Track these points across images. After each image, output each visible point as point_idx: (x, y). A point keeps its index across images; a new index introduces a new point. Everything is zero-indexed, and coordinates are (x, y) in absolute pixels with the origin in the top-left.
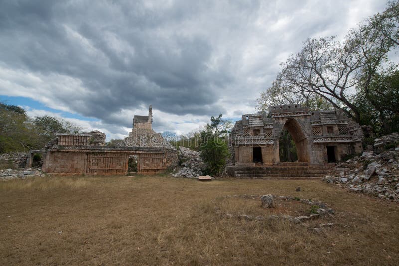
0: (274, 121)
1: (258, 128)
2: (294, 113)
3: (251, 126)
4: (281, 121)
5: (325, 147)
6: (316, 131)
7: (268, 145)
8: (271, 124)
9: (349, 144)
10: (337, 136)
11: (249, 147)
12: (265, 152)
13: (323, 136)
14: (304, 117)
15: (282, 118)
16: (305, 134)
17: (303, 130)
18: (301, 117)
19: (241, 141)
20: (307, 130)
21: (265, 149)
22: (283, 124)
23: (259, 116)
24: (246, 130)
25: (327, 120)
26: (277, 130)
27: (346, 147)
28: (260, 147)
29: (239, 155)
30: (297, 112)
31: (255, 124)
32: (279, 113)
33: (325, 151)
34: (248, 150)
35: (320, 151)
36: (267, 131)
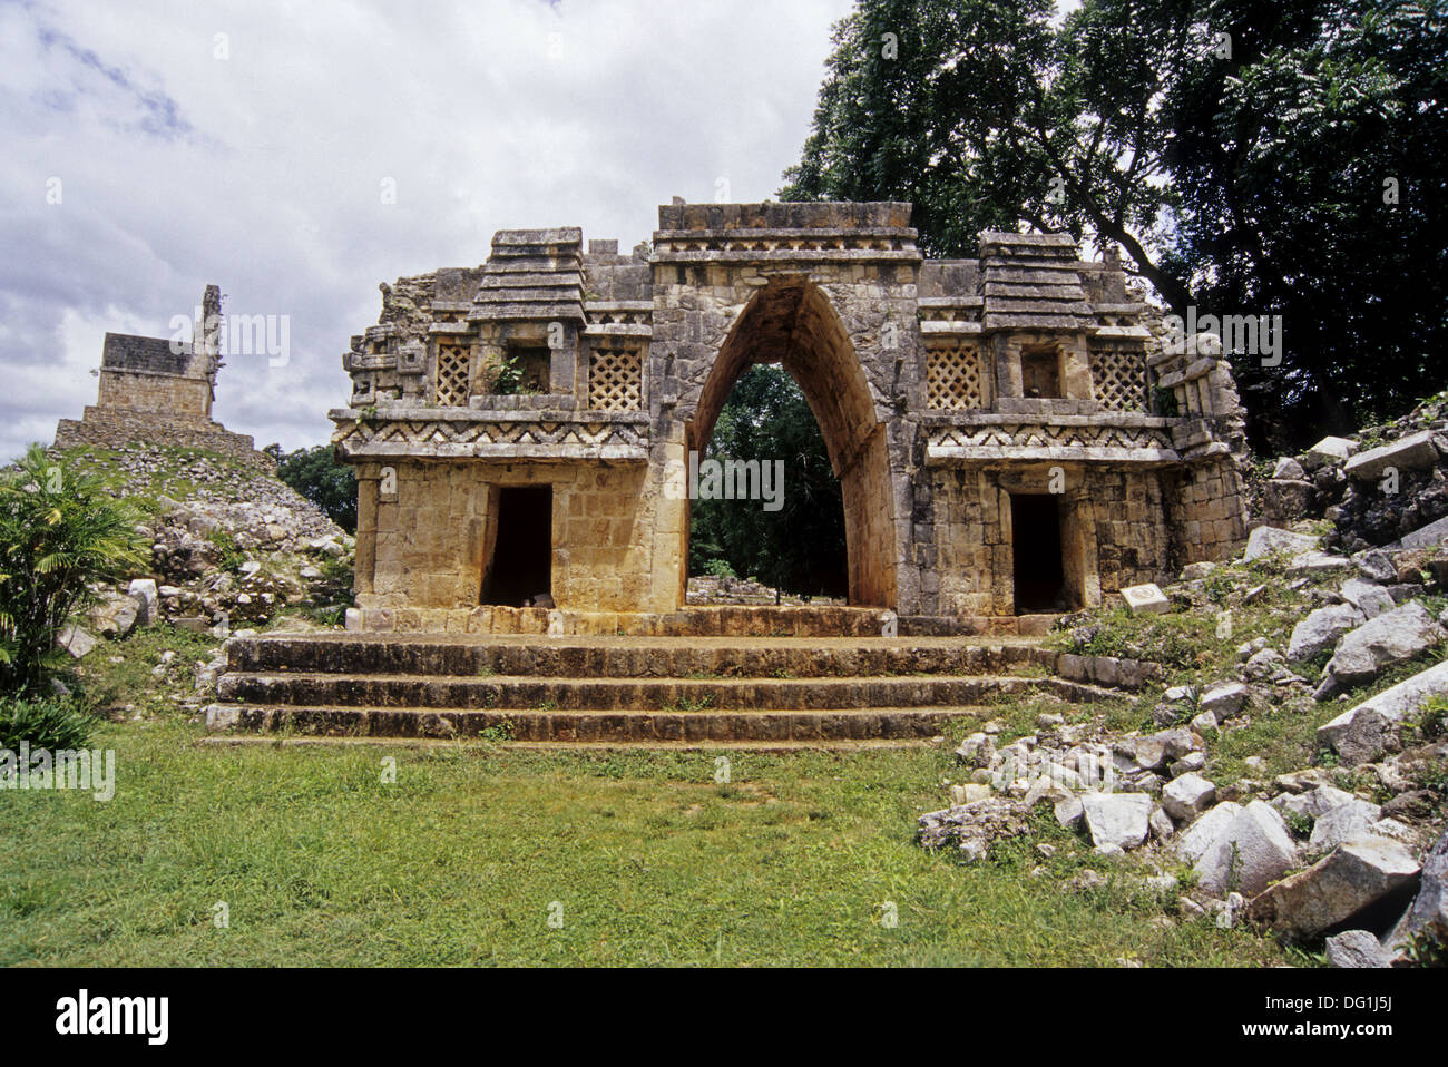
1: (538, 331)
2: (807, 243)
4: (720, 292)
5: (999, 492)
6: (948, 376)
7: (605, 471)
8: (640, 312)
9: (1153, 481)
10: (1079, 413)
11: (456, 479)
12: (577, 518)
13: (991, 409)
14: (873, 270)
15: (724, 275)
16: (875, 394)
17: (864, 367)
18: (859, 271)
19: (397, 430)
20: (892, 366)
21: (574, 498)
22: (728, 316)
23: (558, 245)
24: (453, 350)
25: (1024, 298)
26: (685, 353)
27: (1136, 496)
28: (541, 478)
29: (380, 537)
30: (833, 233)
31: (520, 303)
32: (709, 233)
33: (999, 522)
34: (448, 503)
35: (967, 520)
36: (609, 362)
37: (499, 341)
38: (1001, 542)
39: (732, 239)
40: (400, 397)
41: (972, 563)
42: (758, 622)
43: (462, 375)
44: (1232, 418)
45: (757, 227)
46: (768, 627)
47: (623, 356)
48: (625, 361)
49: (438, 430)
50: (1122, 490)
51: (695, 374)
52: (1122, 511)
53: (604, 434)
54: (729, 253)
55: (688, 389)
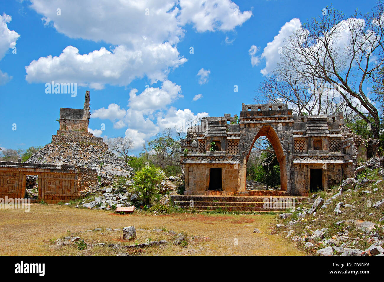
0: (242, 129)
1: (218, 139)
2: (271, 119)
3: (208, 135)
4: (253, 129)
5: (308, 169)
7: (231, 165)
8: (237, 134)
9: (340, 166)
10: (325, 153)
11: (203, 167)
12: (226, 174)
13: (307, 153)
14: (284, 124)
15: (254, 126)
16: (284, 150)
17: (282, 145)
19: (193, 158)
20: (287, 144)
21: (226, 170)
23: (221, 121)
24: (202, 142)
25: (315, 130)
26: (246, 142)
27: (336, 170)
28: (219, 167)
30: (276, 116)
31: (214, 133)
32: (251, 117)
33: (308, 175)
34: (202, 171)
35: (301, 175)
36: (232, 144)
37: (211, 141)
38: (308, 179)
39: (255, 118)
40: (193, 152)
41: (302, 183)
42: (260, 193)
43: (203, 147)
44: (354, 155)
45: (261, 115)
46: (262, 195)
48: (234, 144)
49: (200, 158)
50: (334, 168)
51: (248, 147)
52: (333, 173)
53: (231, 159)
54: (255, 122)
55: (247, 149)
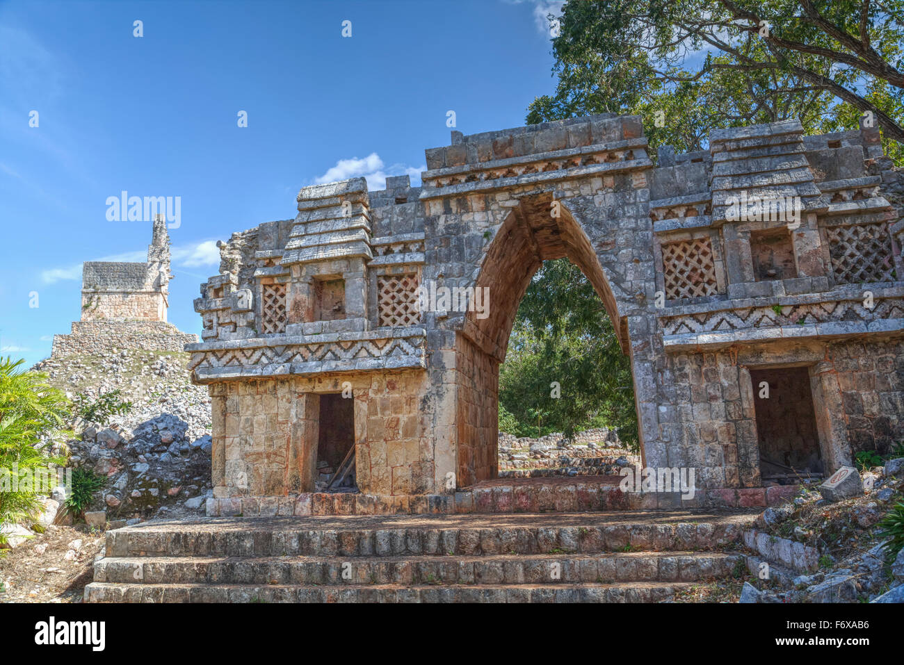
0: (432, 222)
1: (335, 267)
2: (550, 164)
3: (293, 257)
4: (478, 217)
5: (738, 370)
6: (684, 268)
7: (392, 377)
8: (414, 242)
11: (280, 391)
12: (372, 418)
13: (725, 297)
14: (609, 181)
15: (481, 201)
16: (616, 292)
17: (604, 270)
18: (597, 183)
19: (234, 357)
20: (630, 264)
21: (370, 401)
22: (487, 235)
23: (346, 195)
24: (274, 287)
25: (751, 188)
29: (228, 441)
30: (572, 152)
31: (319, 246)
32: (467, 167)
33: (740, 399)
34: (276, 411)
35: (708, 399)
36: (393, 285)
37: (306, 278)
38: (744, 417)
39: (487, 170)
40: (235, 331)
41: (715, 439)
42: (523, 499)
43: (281, 307)
46: (532, 504)
47: (404, 280)
48: (406, 284)
49: (263, 354)
53: (388, 348)
54: (483, 182)
